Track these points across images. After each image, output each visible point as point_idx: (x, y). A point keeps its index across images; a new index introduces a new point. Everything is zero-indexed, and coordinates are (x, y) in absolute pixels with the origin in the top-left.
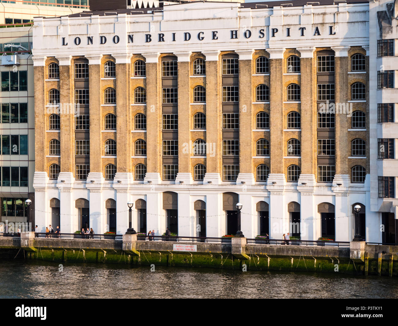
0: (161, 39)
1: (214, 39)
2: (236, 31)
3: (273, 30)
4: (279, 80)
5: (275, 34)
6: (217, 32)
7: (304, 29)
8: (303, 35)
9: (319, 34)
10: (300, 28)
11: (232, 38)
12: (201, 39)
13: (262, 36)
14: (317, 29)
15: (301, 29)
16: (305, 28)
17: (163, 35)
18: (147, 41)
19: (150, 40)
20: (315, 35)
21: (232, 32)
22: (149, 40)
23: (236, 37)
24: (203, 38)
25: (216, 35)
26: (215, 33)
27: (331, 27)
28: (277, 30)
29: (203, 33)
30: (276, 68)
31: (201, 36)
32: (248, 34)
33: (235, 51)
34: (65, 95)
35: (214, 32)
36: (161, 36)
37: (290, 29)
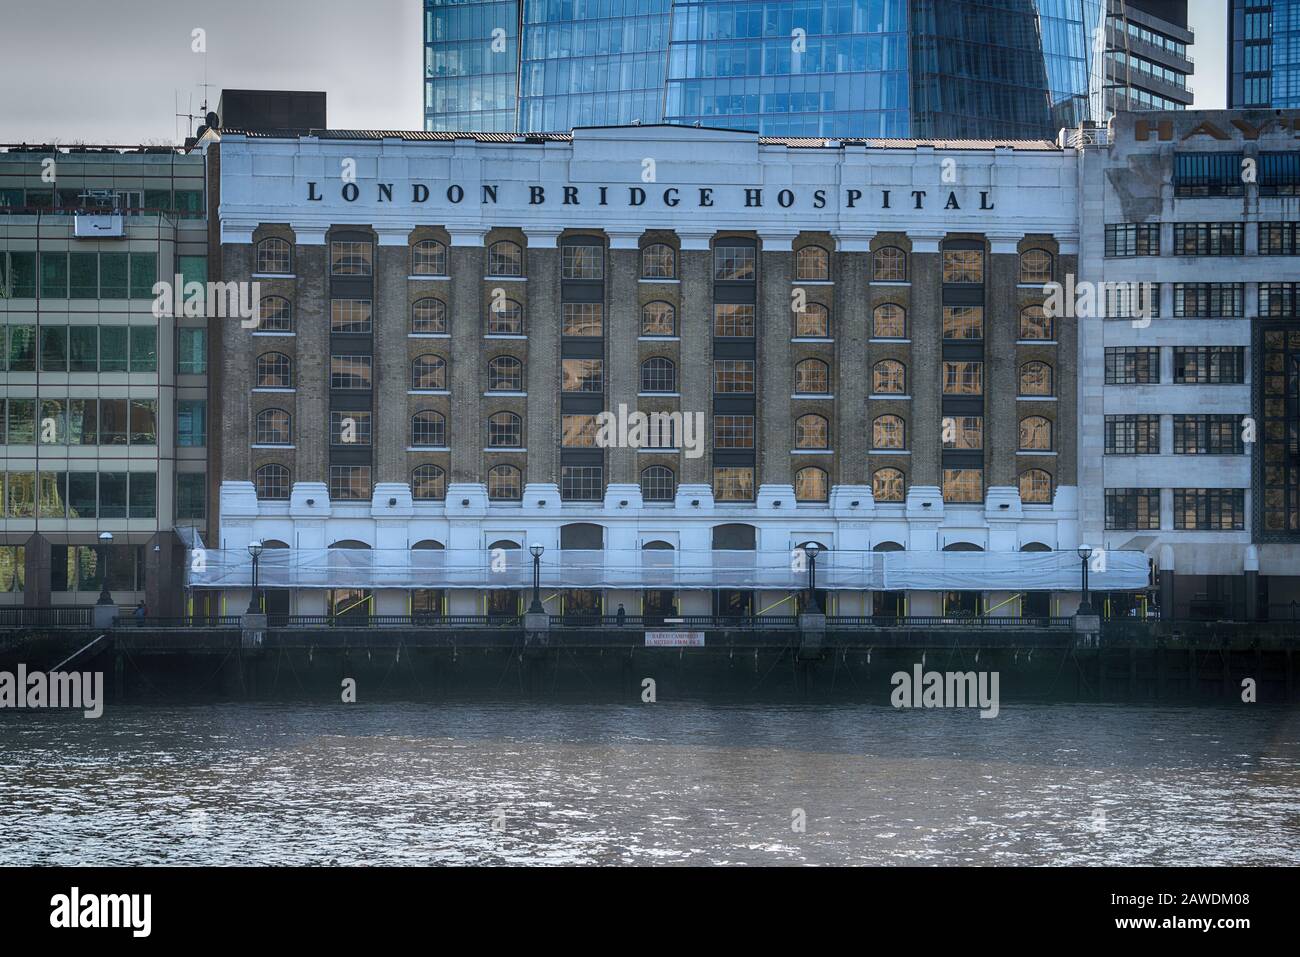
0: (570, 198)
1: (703, 204)
2: (758, 192)
3: (851, 192)
4: (861, 294)
5: (855, 202)
6: (711, 190)
7: (922, 195)
8: (919, 206)
9: (956, 207)
10: (913, 192)
11: (748, 204)
12: (671, 203)
13: (819, 203)
14: (952, 196)
15: (915, 194)
16: (924, 193)
17: (575, 190)
18: (533, 202)
19: (542, 200)
20: (947, 208)
21: (748, 192)
22: (537, 199)
23: (758, 204)
24: (676, 202)
25: (707, 197)
26: (707, 192)
27: (984, 195)
28: (859, 195)
29: (677, 191)
30: (855, 270)
31: (672, 196)
32: (786, 198)
33: (758, 233)
34: (311, 310)
35: (703, 191)
36: (571, 191)
37: (890, 194)
